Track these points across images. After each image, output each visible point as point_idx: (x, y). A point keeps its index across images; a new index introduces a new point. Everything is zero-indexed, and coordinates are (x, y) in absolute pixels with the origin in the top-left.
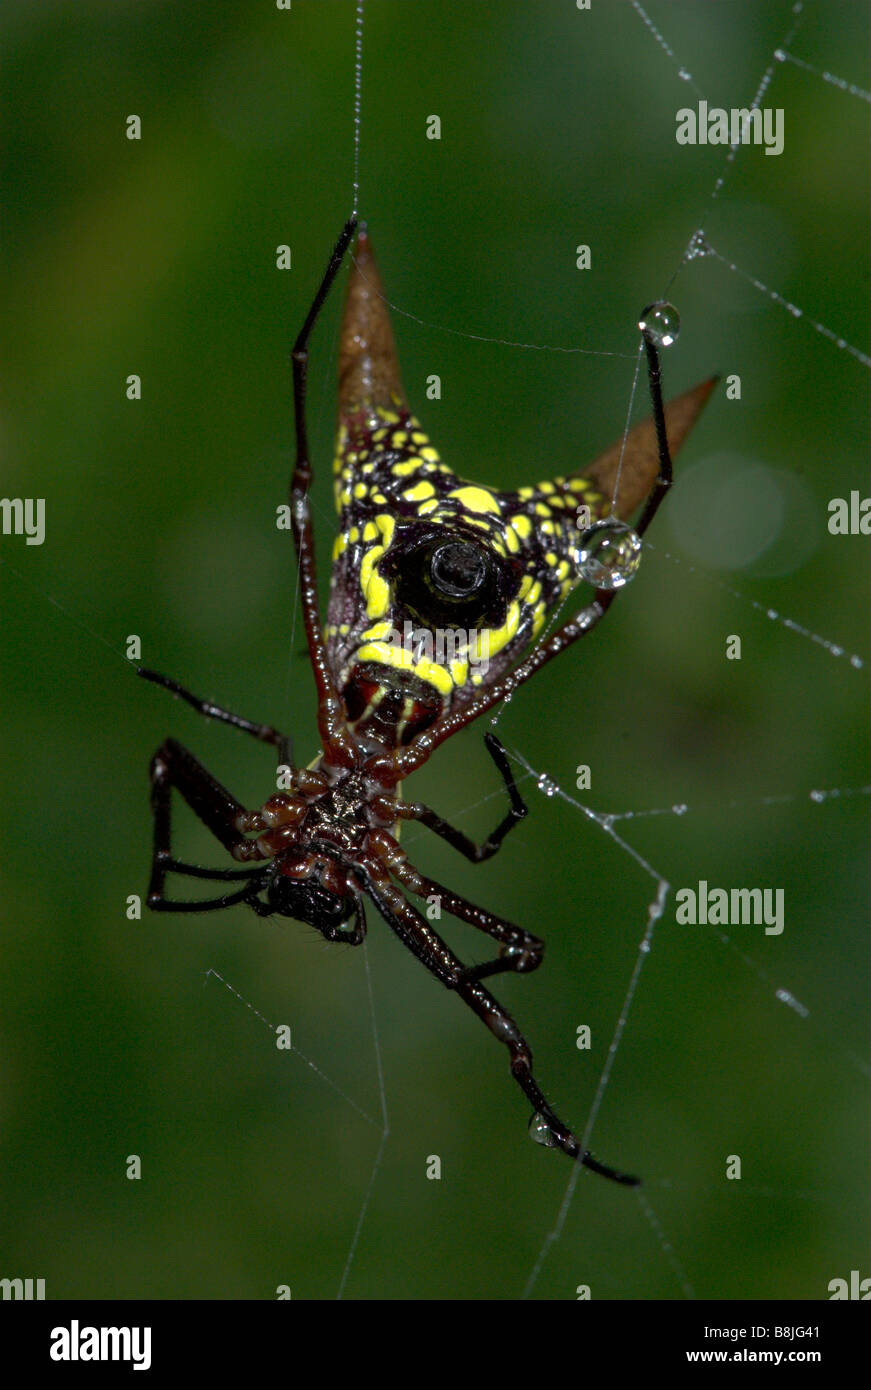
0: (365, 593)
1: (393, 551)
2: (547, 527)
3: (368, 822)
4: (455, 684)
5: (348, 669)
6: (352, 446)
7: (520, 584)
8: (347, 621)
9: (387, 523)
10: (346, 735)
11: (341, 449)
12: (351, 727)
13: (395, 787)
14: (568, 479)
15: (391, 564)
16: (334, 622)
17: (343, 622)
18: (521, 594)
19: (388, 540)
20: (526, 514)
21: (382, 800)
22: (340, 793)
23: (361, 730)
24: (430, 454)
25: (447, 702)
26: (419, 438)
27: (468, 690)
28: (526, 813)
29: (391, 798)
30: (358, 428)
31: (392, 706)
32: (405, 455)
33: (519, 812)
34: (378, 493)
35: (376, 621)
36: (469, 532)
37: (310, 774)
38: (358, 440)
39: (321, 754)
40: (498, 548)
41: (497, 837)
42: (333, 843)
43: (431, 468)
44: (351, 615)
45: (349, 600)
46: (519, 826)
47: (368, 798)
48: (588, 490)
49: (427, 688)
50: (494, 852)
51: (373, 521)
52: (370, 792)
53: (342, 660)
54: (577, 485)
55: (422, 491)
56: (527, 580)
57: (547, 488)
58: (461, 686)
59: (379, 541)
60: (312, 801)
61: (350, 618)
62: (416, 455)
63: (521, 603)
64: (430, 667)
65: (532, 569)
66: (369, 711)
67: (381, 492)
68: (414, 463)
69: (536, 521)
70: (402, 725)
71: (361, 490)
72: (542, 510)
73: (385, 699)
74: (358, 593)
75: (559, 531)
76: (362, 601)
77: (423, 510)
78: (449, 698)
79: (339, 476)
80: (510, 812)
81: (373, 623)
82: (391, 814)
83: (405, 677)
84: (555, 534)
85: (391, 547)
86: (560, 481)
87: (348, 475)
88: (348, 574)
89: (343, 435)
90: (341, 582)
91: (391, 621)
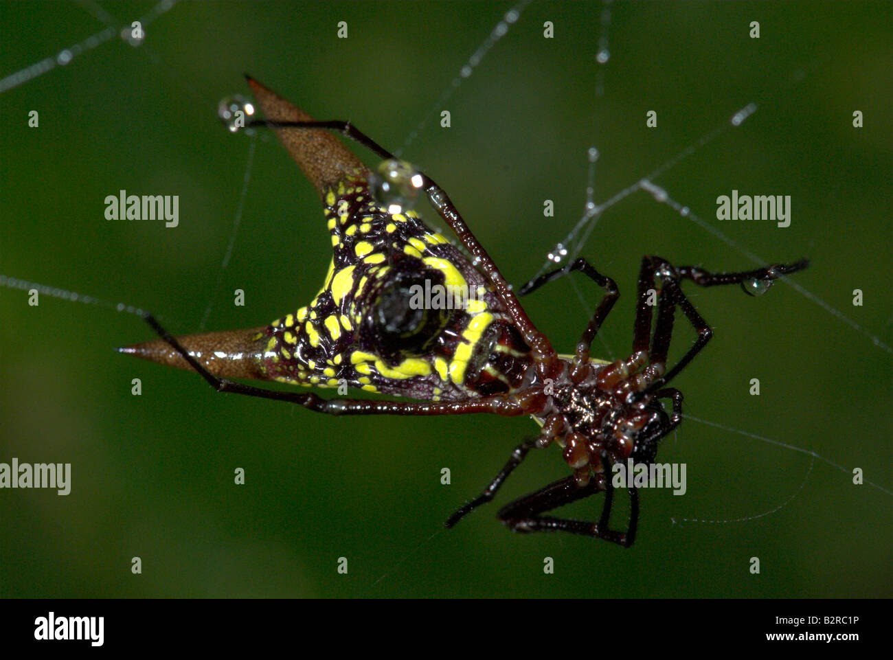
0: (410, 376)
1: (381, 354)
2: (365, 228)
3: (591, 387)
4: (485, 311)
5: (468, 391)
6: (294, 374)
7: (411, 257)
8: (431, 389)
9: (357, 356)
10: (520, 395)
11: (294, 382)
12: (513, 391)
13: (562, 361)
14: (326, 206)
15: (391, 357)
16: (430, 398)
17: (431, 392)
18: (418, 256)
19: (370, 357)
20: (354, 244)
21: (573, 374)
22: (566, 406)
23: (517, 384)
24: (302, 313)
25: (498, 316)
26: (289, 322)
27: (489, 298)
28: (583, 260)
29: (571, 367)
30: (279, 369)
31: (500, 361)
32: (302, 335)
33: (582, 264)
34: (333, 360)
35: (433, 369)
36: (369, 296)
37: (546, 426)
38: (288, 369)
39: (533, 416)
40: (382, 272)
41: (600, 280)
42: (605, 416)
43: (314, 315)
44: (426, 386)
45: (415, 387)
46: (593, 264)
47: (572, 384)
48: (335, 191)
49: (487, 333)
50: (611, 281)
51: (354, 365)
52: (566, 382)
53: (460, 394)
54: (331, 199)
55: (333, 324)
56: (408, 250)
57: (332, 223)
58: (486, 305)
59: (371, 363)
60: (570, 428)
61: (429, 387)
62: (303, 325)
63: (426, 254)
64: (472, 331)
65: (398, 245)
66: (502, 378)
67: (332, 358)
68: (309, 328)
69: (359, 237)
70: (516, 354)
71: (329, 372)
72: (351, 231)
73: (495, 367)
74: (411, 381)
75: (368, 219)
76: (416, 378)
77: (349, 327)
78: (495, 314)
79: (315, 385)
80: (582, 271)
81: (435, 372)
82: (585, 368)
83: (479, 350)
84: (370, 222)
85: (376, 355)
86: (327, 212)
87: (315, 379)
88: (394, 386)
89: (282, 379)
90: (399, 391)
91: (434, 359)
